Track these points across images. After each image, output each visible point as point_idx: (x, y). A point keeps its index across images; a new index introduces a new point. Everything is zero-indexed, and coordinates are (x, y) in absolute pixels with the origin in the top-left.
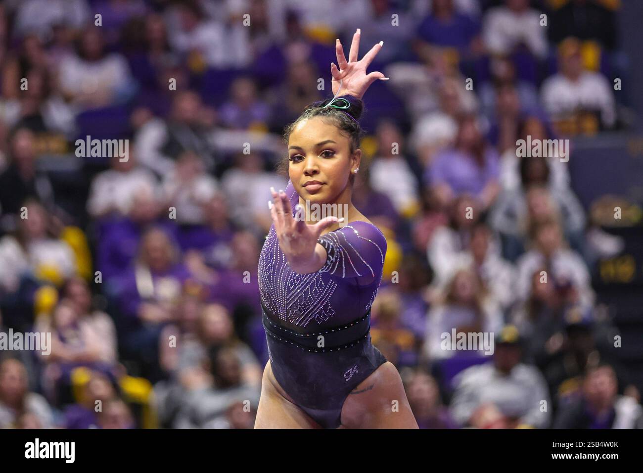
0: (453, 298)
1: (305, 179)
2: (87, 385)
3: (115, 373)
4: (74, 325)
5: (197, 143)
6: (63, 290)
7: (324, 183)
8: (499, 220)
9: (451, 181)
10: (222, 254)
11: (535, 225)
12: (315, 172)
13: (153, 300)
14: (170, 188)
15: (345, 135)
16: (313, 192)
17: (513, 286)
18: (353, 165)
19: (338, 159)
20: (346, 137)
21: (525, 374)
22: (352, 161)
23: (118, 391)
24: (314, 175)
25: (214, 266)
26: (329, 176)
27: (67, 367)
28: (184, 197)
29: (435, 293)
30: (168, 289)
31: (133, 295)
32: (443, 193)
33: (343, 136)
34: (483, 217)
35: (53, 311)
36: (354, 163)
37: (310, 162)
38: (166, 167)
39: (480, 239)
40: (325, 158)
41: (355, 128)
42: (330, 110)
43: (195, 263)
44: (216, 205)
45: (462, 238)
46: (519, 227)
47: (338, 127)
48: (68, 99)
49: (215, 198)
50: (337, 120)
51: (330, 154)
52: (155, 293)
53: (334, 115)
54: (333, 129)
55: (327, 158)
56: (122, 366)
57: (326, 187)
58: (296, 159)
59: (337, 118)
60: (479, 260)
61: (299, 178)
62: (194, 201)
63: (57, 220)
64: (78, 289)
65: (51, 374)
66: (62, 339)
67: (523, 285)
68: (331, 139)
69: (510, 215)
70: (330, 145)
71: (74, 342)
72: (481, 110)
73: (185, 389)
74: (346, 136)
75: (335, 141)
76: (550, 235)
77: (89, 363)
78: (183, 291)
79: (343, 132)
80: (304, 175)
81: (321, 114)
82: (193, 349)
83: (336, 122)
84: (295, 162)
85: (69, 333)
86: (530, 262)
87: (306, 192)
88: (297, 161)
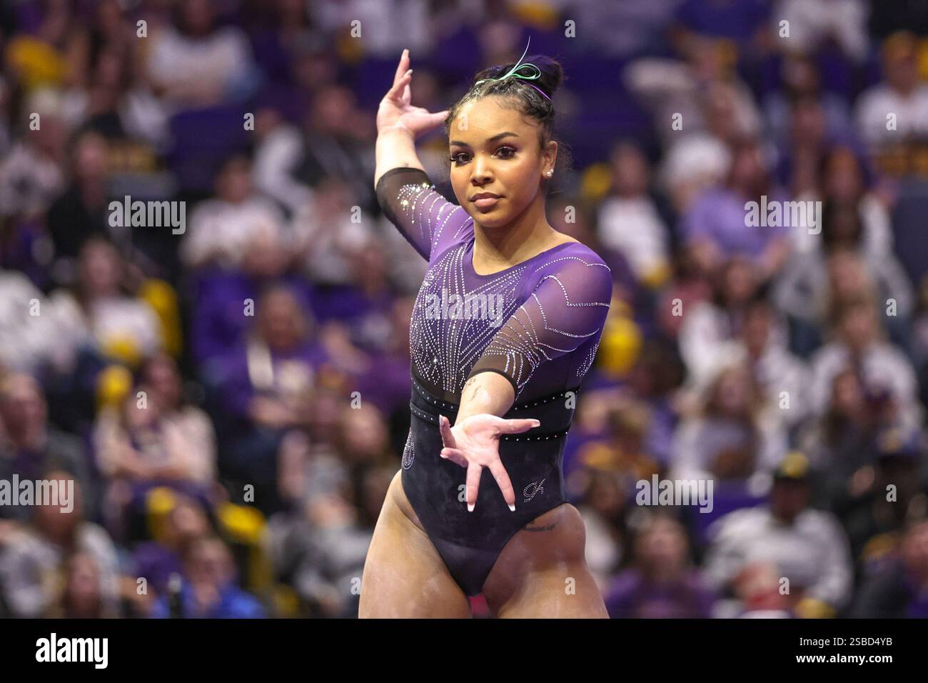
0: (715, 408)
1: (473, 191)
2: (170, 516)
3: (210, 498)
4: (154, 425)
5: (347, 165)
6: (139, 374)
7: (502, 196)
8: (786, 296)
9: (718, 235)
10: (377, 329)
11: (840, 306)
12: (487, 181)
13: (271, 393)
14: (303, 229)
15: (531, 123)
16: (486, 210)
17: (802, 394)
18: (545, 165)
19: (522, 159)
20: (532, 126)
21: (815, 525)
22: (543, 159)
23: (215, 526)
24: (486, 185)
25: (362, 346)
26: (508, 185)
27: (141, 487)
28: (323, 244)
29: (689, 400)
30: (294, 378)
31: (243, 385)
32: (706, 252)
33: (528, 124)
34: (763, 292)
35: (124, 403)
36: (546, 161)
37: (481, 164)
38: (300, 199)
39: (756, 323)
40: (501, 158)
41: (547, 110)
42: (510, 85)
43: (336, 342)
44: (370, 256)
45: (732, 320)
46: (815, 308)
47: (521, 112)
48: (158, 92)
49: (369, 248)
50: (519, 101)
51: (510, 153)
52: (276, 383)
53: (515, 92)
54: (514, 115)
55: (506, 159)
56: (223, 490)
57: (504, 201)
58: (461, 159)
59: (519, 97)
60: (755, 353)
61: (465, 189)
62: (338, 250)
63: (135, 270)
64: (162, 373)
65: (117, 496)
66: (136, 446)
67: (819, 392)
68: (510, 130)
69: (803, 288)
70: (508, 139)
71: (154, 450)
72: (766, 133)
73: (313, 526)
74: (534, 124)
75: (516, 133)
76: (861, 321)
77: (173, 482)
78: (317, 381)
79: (528, 119)
80: (471, 184)
81: (496, 92)
82: (327, 468)
83: (518, 104)
84: (459, 164)
85: (146, 437)
86: (830, 361)
87: (476, 209)
88: (461, 162)
